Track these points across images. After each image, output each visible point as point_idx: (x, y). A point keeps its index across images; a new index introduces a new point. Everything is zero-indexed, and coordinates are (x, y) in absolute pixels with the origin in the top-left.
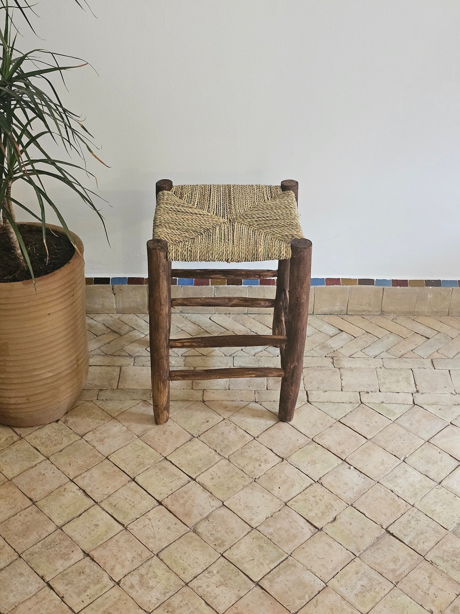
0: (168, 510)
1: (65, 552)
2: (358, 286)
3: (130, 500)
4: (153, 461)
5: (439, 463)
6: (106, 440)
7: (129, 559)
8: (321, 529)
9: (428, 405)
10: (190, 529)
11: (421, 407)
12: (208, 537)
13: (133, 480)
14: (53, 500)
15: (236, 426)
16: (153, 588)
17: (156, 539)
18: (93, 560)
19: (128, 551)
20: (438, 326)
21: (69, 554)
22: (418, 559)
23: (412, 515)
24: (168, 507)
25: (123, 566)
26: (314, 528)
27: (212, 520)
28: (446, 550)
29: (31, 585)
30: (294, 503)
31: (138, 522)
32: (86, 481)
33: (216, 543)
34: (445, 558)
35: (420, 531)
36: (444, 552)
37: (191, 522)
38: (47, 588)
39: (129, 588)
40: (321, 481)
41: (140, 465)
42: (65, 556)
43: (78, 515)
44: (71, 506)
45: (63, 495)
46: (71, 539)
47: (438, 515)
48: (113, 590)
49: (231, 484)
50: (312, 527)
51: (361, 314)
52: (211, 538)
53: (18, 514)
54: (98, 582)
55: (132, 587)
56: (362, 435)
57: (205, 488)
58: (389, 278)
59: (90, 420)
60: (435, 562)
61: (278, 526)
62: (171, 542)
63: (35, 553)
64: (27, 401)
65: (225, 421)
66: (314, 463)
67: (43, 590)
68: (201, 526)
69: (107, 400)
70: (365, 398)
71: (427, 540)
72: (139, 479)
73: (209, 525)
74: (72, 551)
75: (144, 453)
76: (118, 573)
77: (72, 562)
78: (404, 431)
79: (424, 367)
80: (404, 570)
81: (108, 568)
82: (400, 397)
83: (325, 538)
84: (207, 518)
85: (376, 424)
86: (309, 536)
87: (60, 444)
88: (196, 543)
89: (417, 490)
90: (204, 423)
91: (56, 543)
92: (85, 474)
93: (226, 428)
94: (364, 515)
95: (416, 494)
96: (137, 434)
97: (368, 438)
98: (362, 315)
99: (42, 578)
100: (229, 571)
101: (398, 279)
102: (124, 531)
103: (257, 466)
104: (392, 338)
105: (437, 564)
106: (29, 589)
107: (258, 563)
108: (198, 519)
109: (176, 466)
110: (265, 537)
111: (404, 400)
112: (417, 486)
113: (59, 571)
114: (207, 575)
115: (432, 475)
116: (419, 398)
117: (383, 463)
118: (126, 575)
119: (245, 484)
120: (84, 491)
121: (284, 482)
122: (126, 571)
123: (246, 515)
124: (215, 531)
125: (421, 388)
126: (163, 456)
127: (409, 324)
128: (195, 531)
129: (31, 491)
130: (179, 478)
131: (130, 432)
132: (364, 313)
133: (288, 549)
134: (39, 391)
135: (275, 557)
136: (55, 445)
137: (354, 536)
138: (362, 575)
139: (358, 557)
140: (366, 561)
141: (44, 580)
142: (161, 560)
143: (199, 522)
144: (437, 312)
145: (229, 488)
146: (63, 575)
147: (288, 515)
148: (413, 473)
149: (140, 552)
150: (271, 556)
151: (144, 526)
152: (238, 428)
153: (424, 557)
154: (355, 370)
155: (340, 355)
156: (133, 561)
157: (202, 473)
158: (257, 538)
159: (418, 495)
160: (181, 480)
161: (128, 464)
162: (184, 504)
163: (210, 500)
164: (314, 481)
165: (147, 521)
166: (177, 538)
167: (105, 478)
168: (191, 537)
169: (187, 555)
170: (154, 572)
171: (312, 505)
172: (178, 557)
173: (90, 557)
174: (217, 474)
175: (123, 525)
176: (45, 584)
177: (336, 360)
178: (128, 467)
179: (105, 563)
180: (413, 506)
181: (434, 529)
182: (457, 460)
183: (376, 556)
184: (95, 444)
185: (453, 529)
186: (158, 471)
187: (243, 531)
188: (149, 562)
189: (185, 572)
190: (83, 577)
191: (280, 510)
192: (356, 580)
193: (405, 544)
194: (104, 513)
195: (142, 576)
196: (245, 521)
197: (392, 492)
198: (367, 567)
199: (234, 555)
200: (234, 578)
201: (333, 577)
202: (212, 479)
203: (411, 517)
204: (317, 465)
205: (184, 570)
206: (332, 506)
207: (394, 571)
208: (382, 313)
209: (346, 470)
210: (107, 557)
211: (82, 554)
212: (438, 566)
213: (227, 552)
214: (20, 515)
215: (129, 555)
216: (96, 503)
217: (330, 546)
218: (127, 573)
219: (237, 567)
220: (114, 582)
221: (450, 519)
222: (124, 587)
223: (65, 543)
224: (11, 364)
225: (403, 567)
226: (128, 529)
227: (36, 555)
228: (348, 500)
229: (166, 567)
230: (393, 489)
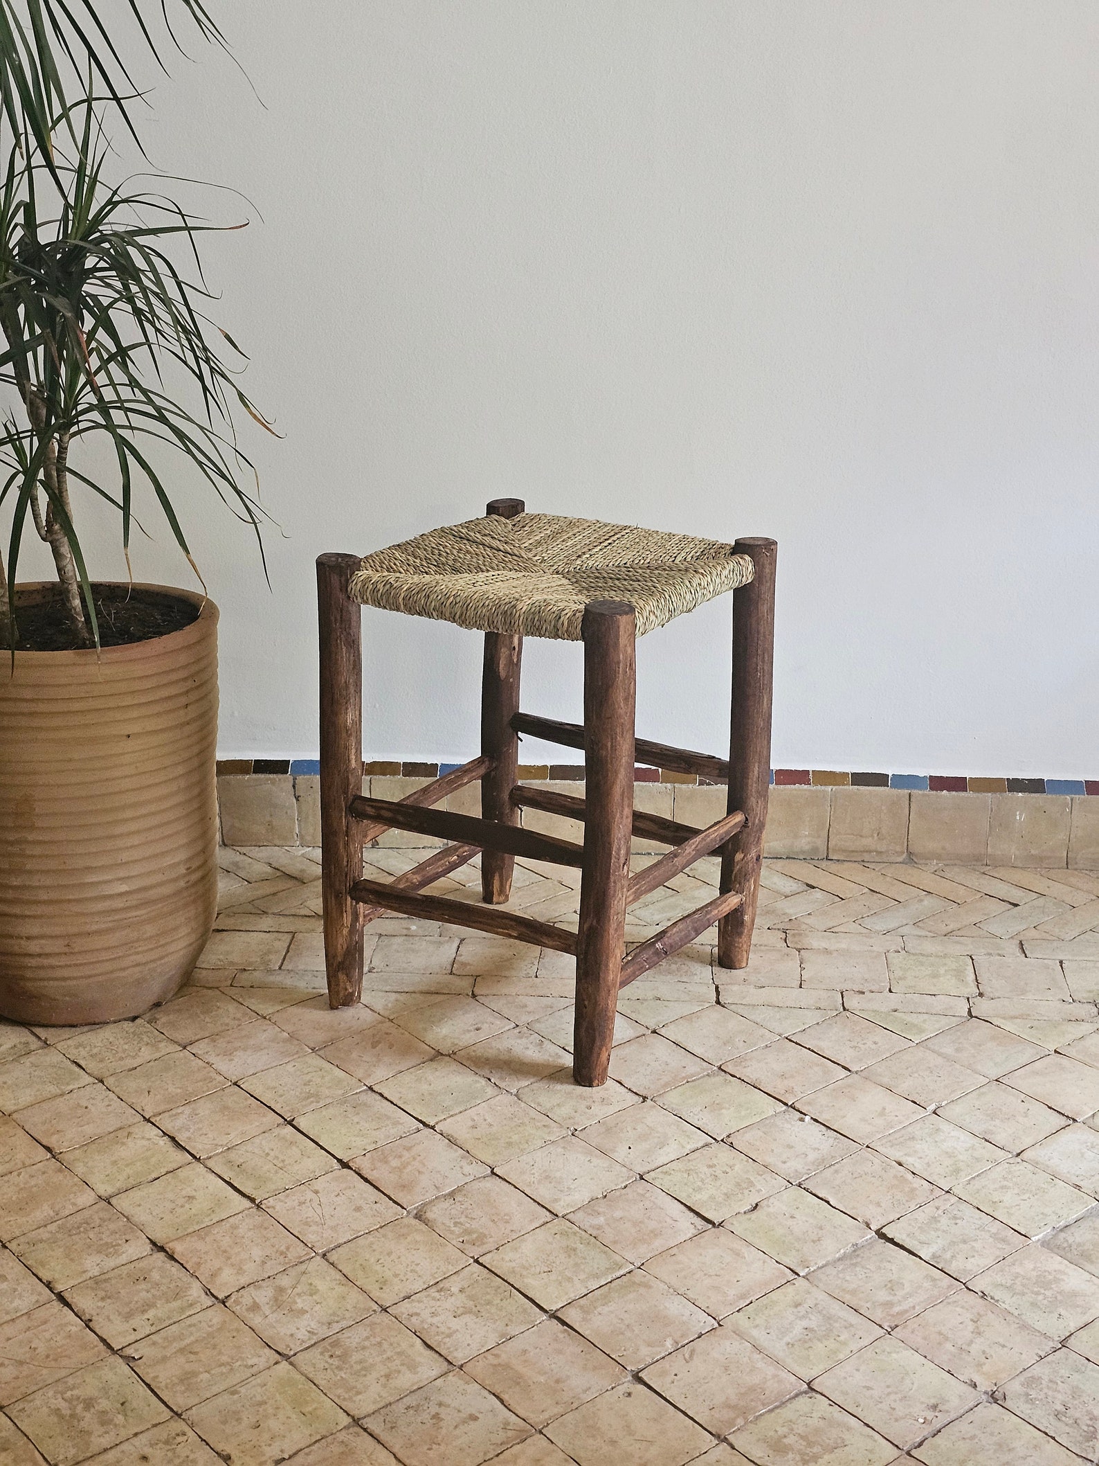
0: (362, 1177)
1: (109, 1241)
2: (851, 787)
3: (277, 1158)
4: (340, 1092)
5: (1021, 1119)
6: (238, 1053)
7: (257, 1259)
8: (720, 1225)
9: (1004, 1018)
10: (408, 1212)
11: (987, 1021)
12: (449, 1227)
13: (290, 1123)
14: (98, 1152)
15: (543, 1039)
16: (303, 1312)
17: (325, 1227)
18: (172, 1258)
19: (257, 1245)
20: (1040, 885)
21: (119, 1245)
22: (950, 1287)
23: (942, 1208)
24: (364, 1173)
25: (240, 1271)
26: (703, 1223)
27: (461, 1199)
28: (1022, 1273)
29: (20, 1296)
30: (661, 1176)
31: (287, 1196)
32: (179, 1122)
33: (465, 1238)
34: (1019, 1288)
35: (961, 1237)
36: (1016, 1277)
37: (413, 1201)
38: (57, 1305)
39: (248, 1310)
40: (730, 1140)
41: (308, 1098)
42: (106, 1249)
43: (150, 1178)
44: (138, 1164)
45: (123, 1144)
46: (128, 1219)
47: (1006, 1210)
48: (210, 1312)
49: (515, 1138)
50: (699, 1219)
51: (862, 859)
52: (456, 1230)
53: (15, 1174)
54: (177, 1296)
55: (255, 1307)
56: (838, 1064)
57: (452, 1141)
58: (922, 773)
59: (207, 1019)
60: (992, 1294)
61: (618, 1214)
62: (360, 1234)
63: (41, 1241)
64: (66, 950)
65: (518, 1030)
66: (715, 1107)
67: (48, 1305)
68: (434, 1208)
69: (252, 987)
70: (853, 1002)
71: (975, 1254)
72: (302, 1123)
73: (453, 1206)
74: (127, 1241)
75: (323, 1077)
76: (226, 1282)
77: (123, 1259)
78: (940, 1060)
79: (1000, 952)
80: (912, 1305)
81: (203, 1273)
82: (939, 1004)
83: (725, 1238)
84: (452, 1195)
85: (874, 1046)
86: (690, 1235)
87: (134, 1057)
88: (418, 1238)
89: (961, 1164)
90: (469, 1031)
91: (92, 1225)
92: (180, 1110)
93: (519, 1041)
94: (828, 1202)
95: (957, 1171)
96: (312, 1045)
97: (853, 1069)
98: (863, 861)
99: (48, 1285)
100: (488, 1290)
101: (945, 775)
102: (254, 1210)
103: (582, 1107)
104: (928, 902)
105: (996, 1298)
106: (15, 1304)
107: (560, 1278)
108: (430, 1197)
109: (392, 1103)
110: (583, 1233)
111: (946, 1009)
112: (961, 1157)
113: (90, 1274)
114: (437, 1295)
115: (999, 1139)
116: (982, 1008)
117: (882, 1113)
118: (244, 1287)
119: (548, 1138)
120: (173, 1139)
121: (643, 1137)
122: (244, 1280)
123: (544, 1194)
124: (466, 1217)
125: (990, 990)
126: (365, 1085)
127: (974, 880)
128: (418, 1217)
129: (53, 1134)
130: (396, 1123)
131: (296, 1042)
132: (866, 857)
133: (634, 1255)
134: (95, 927)
135: (603, 1269)
136: (121, 1059)
137: (798, 1239)
138: (809, 1310)
139: (804, 1277)
140: (821, 1285)
141: (51, 1289)
142: (332, 1264)
143: (431, 1202)
144: (1041, 859)
145: (510, 1144)
146: (97, 1281)
147: (643, 1195)
148: (953, 1134)
149: (283, 1248)
150: (592, 1266)
151: (301, 1204)
152: (546, 1042)
153: (964, 1284)
154: (835, 954)
155: (804, 927)
156: (264, 1263)
157: (452, 1116)
158: (564, 1234)
159: (963, 1174)
160: (400, 1126)
161: (281, 1096)
162: (400, 1169)
163: (464, 1163)
164: (715, 1139)
165: (310, 1195)
166: (375, 1227)
167: (226, 1118)
168: (409, 1227)
169: (393, 1256)
170: (311, 1284)
171: (702, 1181)
172: (372, 1260)
173: (167, 1252)
174: (485, 1120)
175: (252, 1200)
176: (53, 1295)
177: (794, 935)
178: (280, 1100)
179: (199, 1264)
180: (948, 1192)
181: (995, 1234)
182: (1063, 1115)
183: (848, 1278)
184: (212, 1059)
185: (1043, 1237)
186: (350, 1109)
187: (531, 1221)
188: (303, 1267)
189: (384, 1287)
190: (143, 1286)
191: (625, 1187)
192: (792, 1318)
193: (921, 1258)
194: (213, 1176)
195: (281, 1290)
196: (539, 1204)
197: (900, 1164)
198: (823, 1296)
199: (503, 1262)
200: (499, 1301)
201: (738, 1311)
202: (474, 1127)
203: (940, 1212)
204: (724, 1111)
205: (383, 1283)
206: (751, 1184)
207: (889, 1304)
208: (911, 858)
209: (793, 1123)
210: (206, 1253)
211: (149, 1247)
212: (998, 1301)
213: (489, 1256)
214: (19, 1175)
215: (257, 1253)
216: (198, 1160)
217: (737, 1254)
218: (247, 1283)
219: (509, 1283)
220: (213, 1299)
221: (1036, 1218)
222: (237, 1309)
223: (112, 1226)
224: (37, 850)
225: (910, 1300)
226: (263, 1206)
227: (41, 1246)
228: (792, 1175)
229: (339, 1276)
230: (902, 1160)
